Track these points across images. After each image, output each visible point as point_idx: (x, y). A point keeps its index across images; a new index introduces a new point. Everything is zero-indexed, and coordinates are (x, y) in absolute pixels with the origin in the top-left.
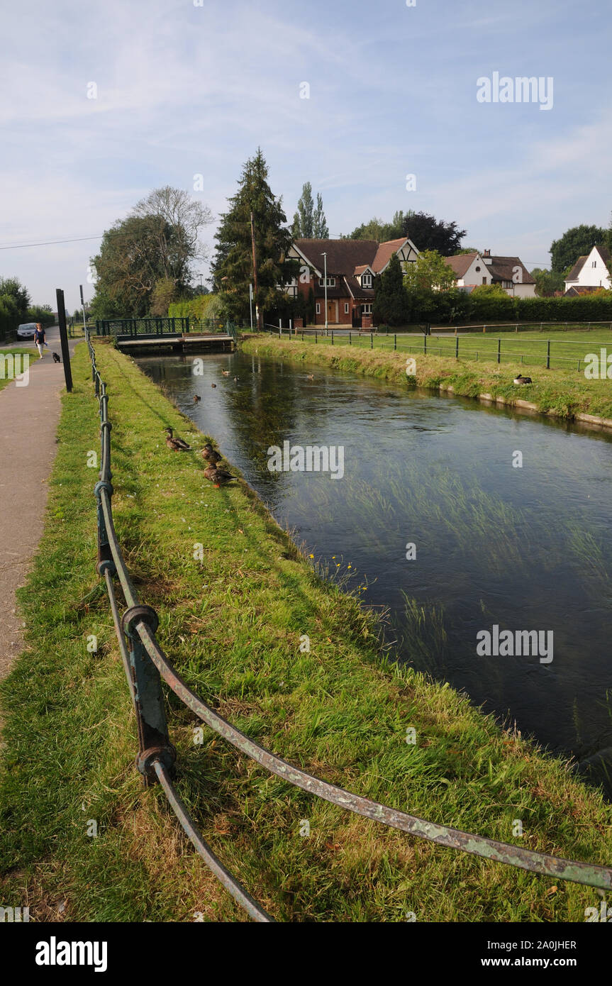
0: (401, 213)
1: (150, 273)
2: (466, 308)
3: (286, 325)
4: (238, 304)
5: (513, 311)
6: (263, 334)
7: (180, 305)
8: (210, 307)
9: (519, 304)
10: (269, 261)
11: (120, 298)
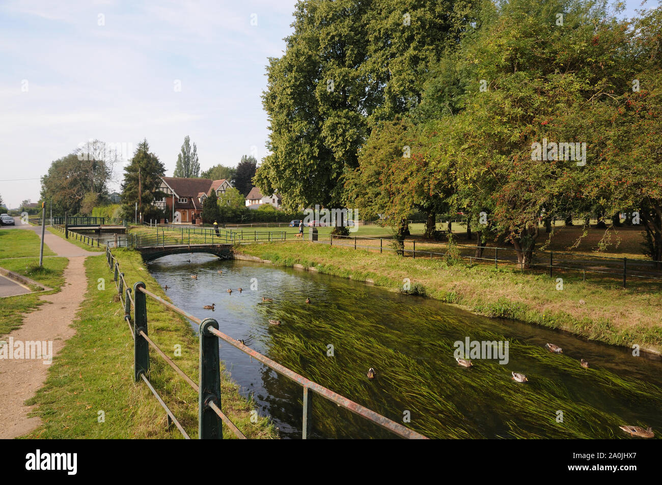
0: (246, 156)
1: (81, 188)
2: (249, 216)
3: (153, 222)
4: (131, 211)
5: (275, 217)
6: (141, 226)
7: (99, 209)
8: (116, 211)
9: (278, 214)
10: (147, 191)
11: (60, 203)
